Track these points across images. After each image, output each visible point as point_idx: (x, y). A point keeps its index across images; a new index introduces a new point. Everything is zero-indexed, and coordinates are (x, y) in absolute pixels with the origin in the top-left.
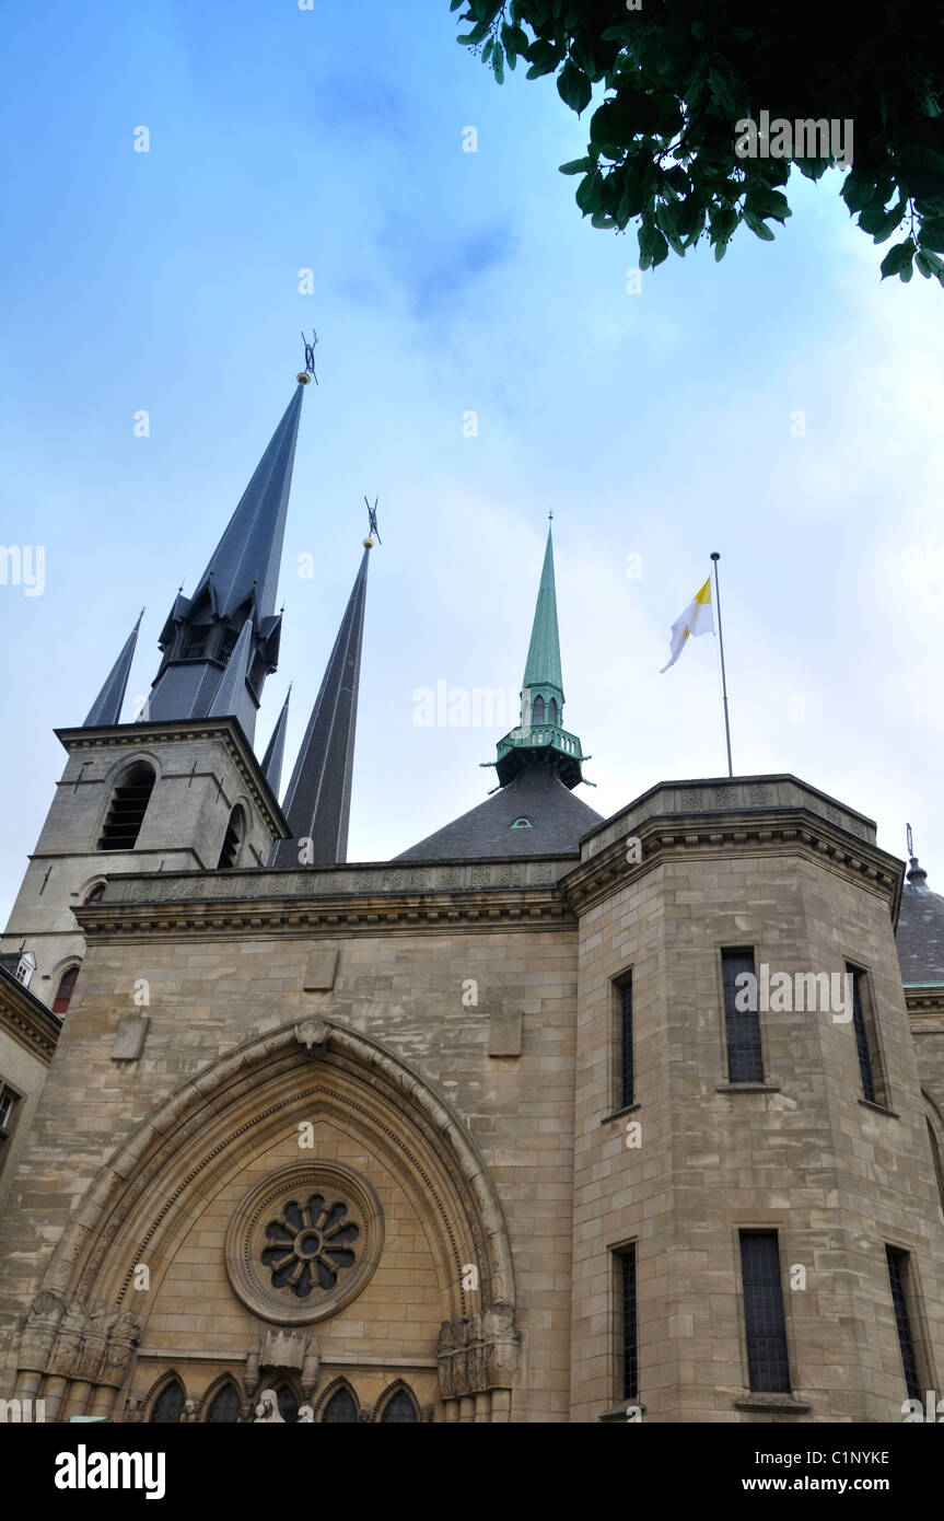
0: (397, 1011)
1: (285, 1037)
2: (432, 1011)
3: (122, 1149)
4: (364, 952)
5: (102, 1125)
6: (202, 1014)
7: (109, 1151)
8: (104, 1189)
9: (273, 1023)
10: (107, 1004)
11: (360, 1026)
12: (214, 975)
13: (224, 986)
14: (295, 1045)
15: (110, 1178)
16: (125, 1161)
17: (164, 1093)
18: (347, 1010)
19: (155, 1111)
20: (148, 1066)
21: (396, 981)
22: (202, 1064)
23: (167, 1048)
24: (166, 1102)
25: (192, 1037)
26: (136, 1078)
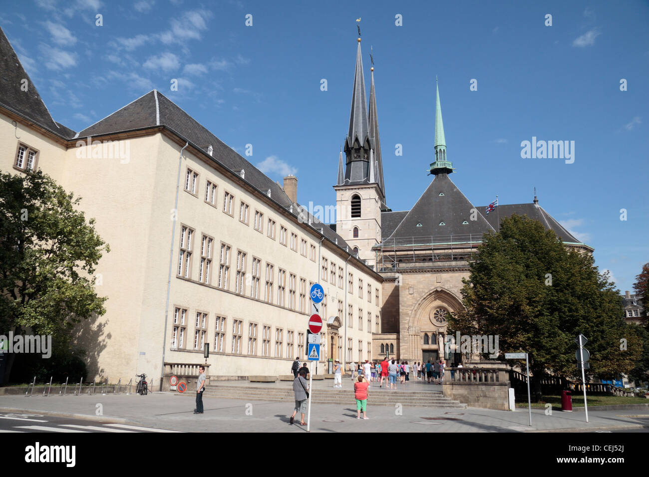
0: (451, 285)
1: (435, 289)
2: (457, 285)
3: (414, 307)
4: (445, 276)
5: (411, 303)
6: (422, 286)
7: (413, 307)
8: (413, 312)
9: (433, 288)
10: (406, 285)
11: (446, 288)
12: (422, 280)
13: (424, 282)
14: (437, 291)
15: (414, 310)
16: (415, 308)
17: (419, 298)
18: (443, 285)
19: (418, 301)
20: (415, 295)
21: (451, 281)
22: (423, 294)
23: (417, 292)
24: (419, 300)
25: (421, 290)
26: (414, 296)
